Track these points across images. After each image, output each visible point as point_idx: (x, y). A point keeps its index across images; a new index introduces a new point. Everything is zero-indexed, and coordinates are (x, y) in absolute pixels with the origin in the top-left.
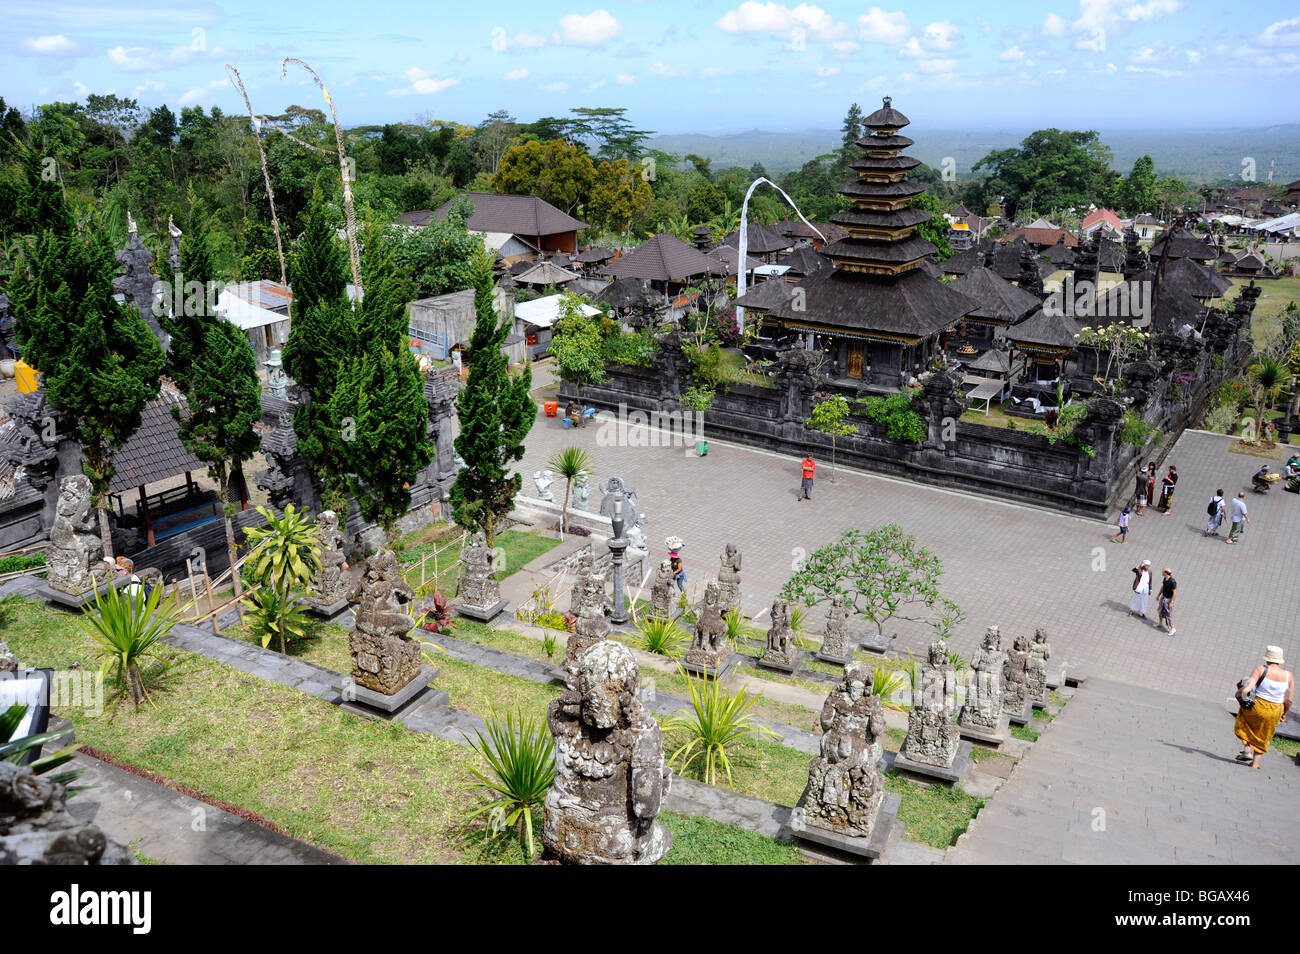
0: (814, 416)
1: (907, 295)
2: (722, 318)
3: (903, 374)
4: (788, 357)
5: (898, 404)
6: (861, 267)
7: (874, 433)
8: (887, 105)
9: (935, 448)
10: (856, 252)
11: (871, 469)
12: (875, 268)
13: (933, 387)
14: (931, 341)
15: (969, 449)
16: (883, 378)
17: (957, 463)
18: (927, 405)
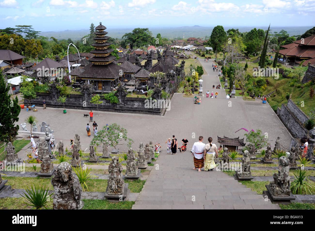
0: (92, 100)
1: (110, 69)
2: (65, 78)
3: (112, 88)
4: (84, 86)
5: (112, 95)
6: (99, 63)
7: (107, 102)
8: (101, 24)
9: (121, 104)
10: (97, 60)
11: (107, 111)
12: (102, 63)
13: (119, 90)
14: (117, 79)
15: (129, 103)
16: (107, 89)
17: (127, 107)
18: (118, 94)
